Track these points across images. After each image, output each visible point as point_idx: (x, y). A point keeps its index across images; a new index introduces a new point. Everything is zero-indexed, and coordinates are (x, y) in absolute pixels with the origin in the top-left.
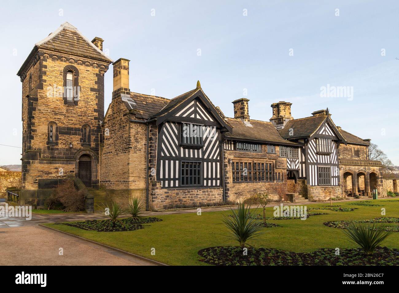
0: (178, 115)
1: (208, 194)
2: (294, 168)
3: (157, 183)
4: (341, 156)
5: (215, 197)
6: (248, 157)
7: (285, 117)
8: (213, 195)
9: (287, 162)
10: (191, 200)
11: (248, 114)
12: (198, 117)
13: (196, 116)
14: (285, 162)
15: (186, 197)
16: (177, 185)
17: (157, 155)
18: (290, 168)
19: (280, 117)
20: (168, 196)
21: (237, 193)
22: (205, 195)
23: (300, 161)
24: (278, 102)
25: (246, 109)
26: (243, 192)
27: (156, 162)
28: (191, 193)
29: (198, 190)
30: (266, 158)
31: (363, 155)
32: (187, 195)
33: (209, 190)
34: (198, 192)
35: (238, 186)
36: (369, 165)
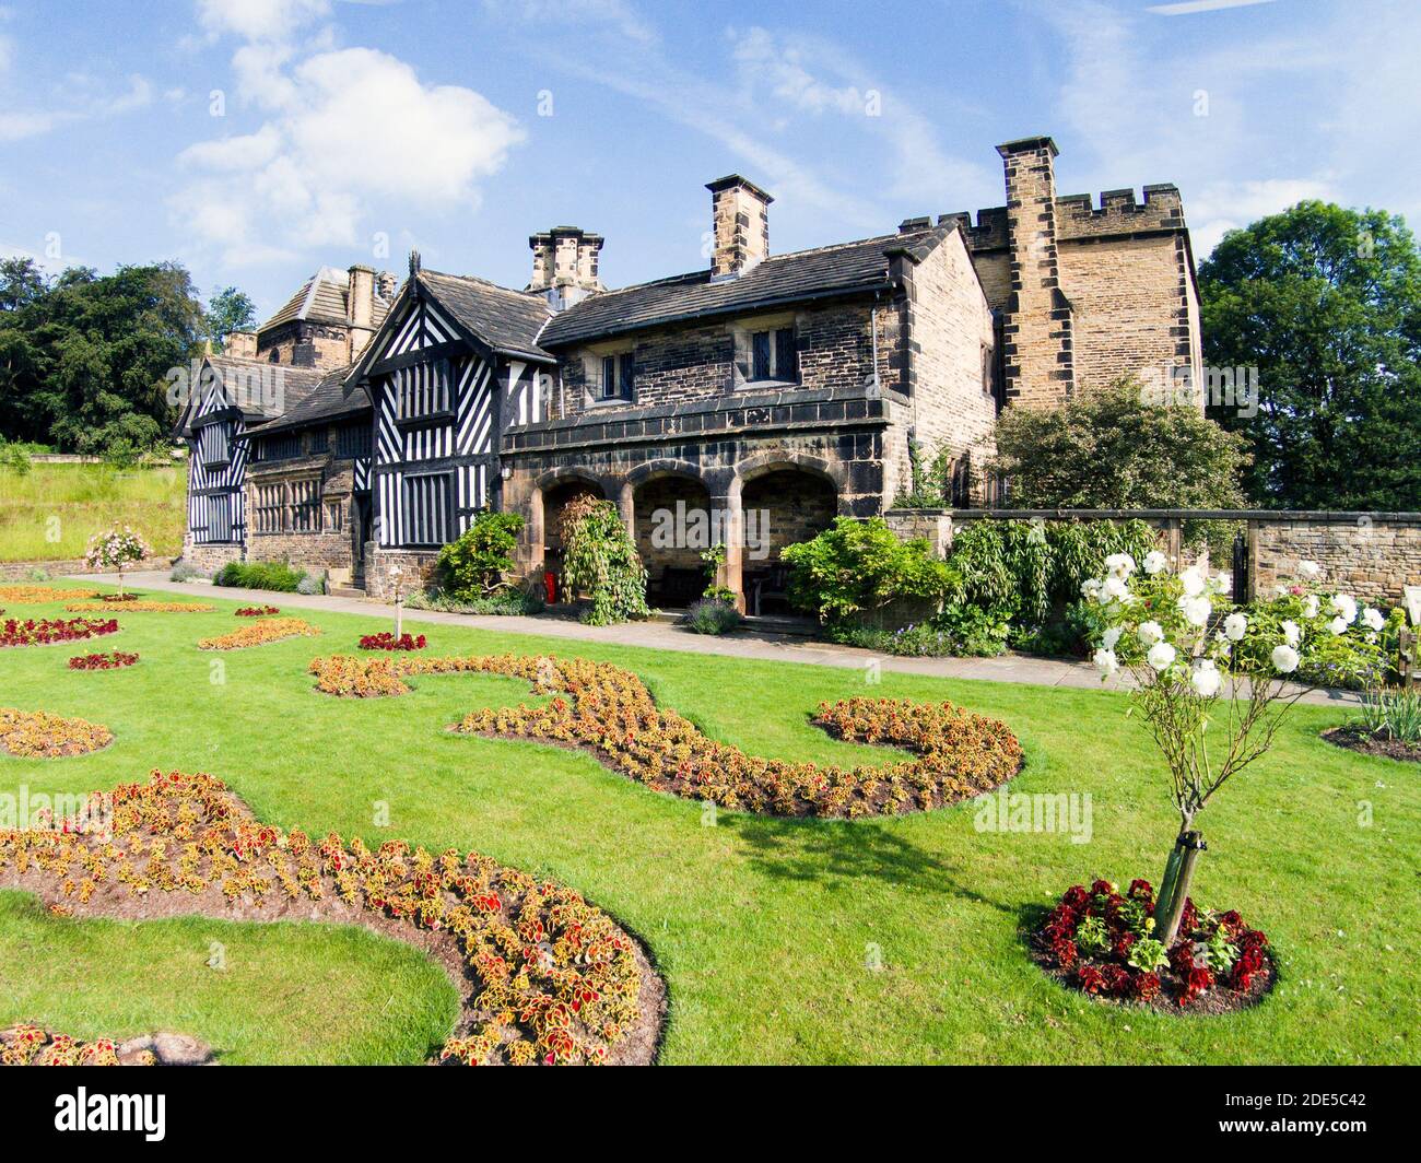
0: (201, 415)
4: (641, 401)
6: (275, 471)
9: (356, 470)
13: (216, 407)
14: (349, 473)
16: (207, 539)
18: (362, 487)
27: (190, 501)
31: (843, 362)
36: (729, 427)
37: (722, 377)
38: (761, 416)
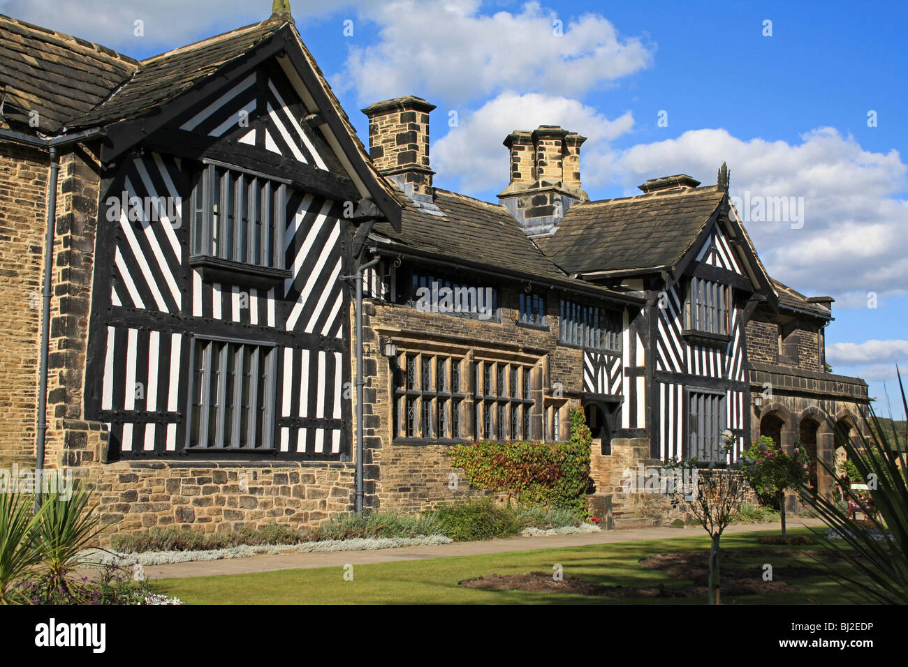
0: (189, 126)
1: (295, 488)
2: (606, 392)
3: (90, 433)
5: (324, 503)
6: (452, 335)
7: (562, 189)
8: (315, 494)
9: (585, 366)
10: (228, 513)
11: (426, 161)
12: (271, 145)
13: (260, 139)
14: (577, 367)
15: (208, 499)
16: (171, 445)
17: (91, 300)
18: (592, 390)
19: (541, 188)
20: (132, 496)
21: (408, 490)
22: (285, 491)
23: (626, 364)
24: (536, 128)
25: (421, 144)
26: (429, 484)
27: (87, 333)
28: (229, 484)
29: (259, 470)
30: (515, 344)
31: (809, 356)
32: (213, 490)
33: (301, 471)
34: (259, 481)
35: (413, 459)
36: (833, 393)
38: (841, 388)
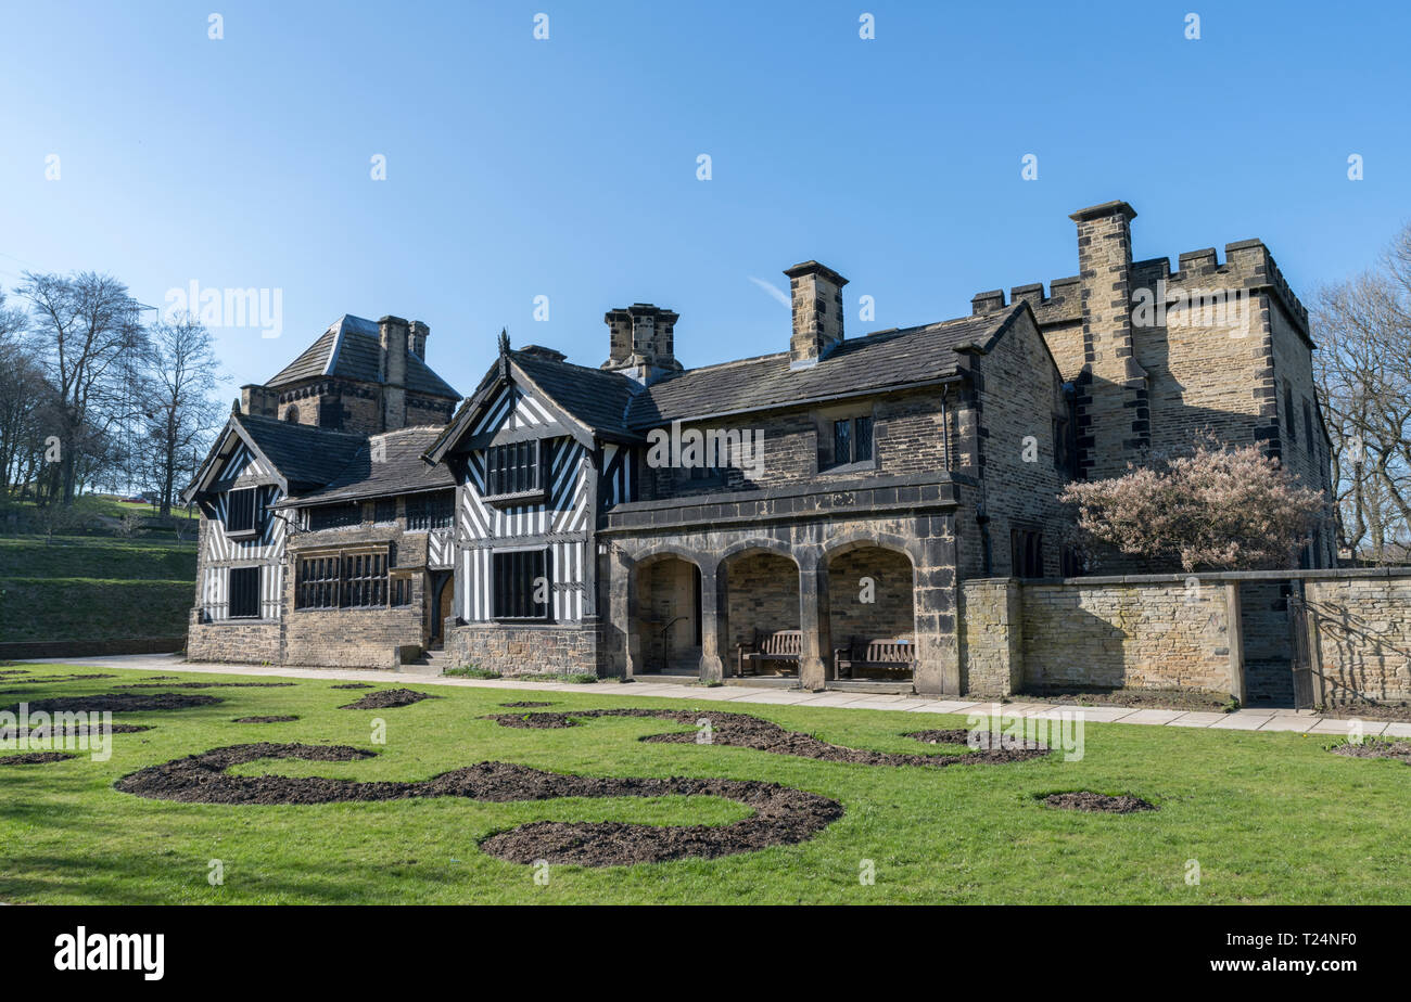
0: (221, 479)
3: (195, 613)
9: (430, 544)
13: (245, 471)
14: (421, 547)
17: (202, 560)
18: (437, 561)
30: (369, 540)
31: (918, 448)
36: (817, 509)
37: (807, 461)
38: (845, 500)
